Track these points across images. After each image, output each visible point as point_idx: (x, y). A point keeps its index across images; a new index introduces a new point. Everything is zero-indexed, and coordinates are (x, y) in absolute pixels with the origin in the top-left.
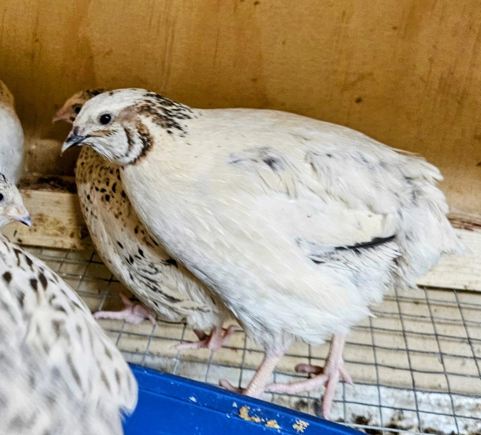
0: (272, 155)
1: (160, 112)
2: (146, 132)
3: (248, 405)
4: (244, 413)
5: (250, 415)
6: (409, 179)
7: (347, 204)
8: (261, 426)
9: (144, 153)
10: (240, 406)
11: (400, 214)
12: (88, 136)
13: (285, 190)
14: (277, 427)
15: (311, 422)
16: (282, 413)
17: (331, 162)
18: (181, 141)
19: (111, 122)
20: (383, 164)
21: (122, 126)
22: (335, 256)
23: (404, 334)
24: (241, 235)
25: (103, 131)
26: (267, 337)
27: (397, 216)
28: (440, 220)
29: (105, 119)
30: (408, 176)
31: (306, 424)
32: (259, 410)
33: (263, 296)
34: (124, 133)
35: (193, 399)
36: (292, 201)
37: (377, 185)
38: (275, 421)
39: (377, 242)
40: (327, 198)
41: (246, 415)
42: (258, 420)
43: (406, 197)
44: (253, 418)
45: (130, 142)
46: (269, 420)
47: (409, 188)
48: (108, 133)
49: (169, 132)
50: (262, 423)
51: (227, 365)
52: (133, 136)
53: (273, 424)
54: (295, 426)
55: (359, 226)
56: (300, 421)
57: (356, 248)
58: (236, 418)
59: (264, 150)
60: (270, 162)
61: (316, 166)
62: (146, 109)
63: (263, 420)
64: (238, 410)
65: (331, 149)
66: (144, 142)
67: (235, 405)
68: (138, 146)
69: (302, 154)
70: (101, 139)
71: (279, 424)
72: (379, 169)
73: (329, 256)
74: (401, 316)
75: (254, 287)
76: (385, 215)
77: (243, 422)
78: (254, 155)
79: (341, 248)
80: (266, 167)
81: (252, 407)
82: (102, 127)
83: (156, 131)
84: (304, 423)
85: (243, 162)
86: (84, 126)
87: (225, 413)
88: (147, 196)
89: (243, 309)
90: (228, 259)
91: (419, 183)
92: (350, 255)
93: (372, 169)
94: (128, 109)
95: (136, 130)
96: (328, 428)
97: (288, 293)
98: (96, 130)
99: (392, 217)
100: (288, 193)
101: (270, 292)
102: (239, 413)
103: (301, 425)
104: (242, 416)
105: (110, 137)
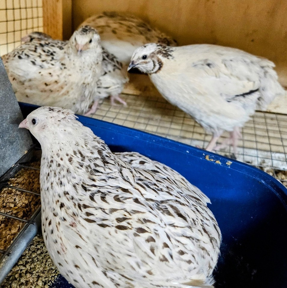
0: (209, 62)
1: (164, 52)
2: (160, 61)
3: (209, 155)
4: (207, 158)
5: (209, 158)
6: (262, 67)
7: (239, 78)
8: (213, 162)
9: (159, 69)
10: (206, 155)
11: (260, 81)
12: (138, 64)
13: (215, 75)
14: (220, 163)
15: (233, 162)
16: (222, 158)
17: (232, 63)
18: (172, 61)
19: (147, 58)
20: (252, 62)
21: (152, 59)
22: (236, 99)
23: (267, 131)
24: (200, 94)
25: (144, 62)
26: (213, 130)
27: (259, 82)
28: (275, 82)
29: (145, 57)
30: (262, 66)
31: (231, 163)
32: (213, 156)
33: (209, 115)
34: (152, 63)
35: (188, 152)
36: (218, 79)
37: (250, 71)
38: (219, 161)
39: (251, 92)
40: (232, 77)
41: (208, 158)
42: (212, 160)
43: (262, 74)
44: (211, 159)
45: (154, 65)
46: (217, 160)
47: (263, 71)
48: (146, 63)
49: (168, 58)
50: (214, 161)
51: (198, 140)
52: (155, 63)
53: (218, 162)
54: (227, 163)
55: (244, 86)
56: (229, 161)
57: (244, 95)
58: (204, 160)
59: (206, 60)
60: (209, 65)
61: (227, 65)
62: (160, 52)
63: (214, 160)
64: (205, 156)
65: (232, 58)
66: (160, 65)
67: (204, 154)
68: (157, 66)
69: (221, 61)
70: (143, 65)
71: (221, 162)
72: (251, 64)
73: (233, 99)
74: (266, 124)
75: (205, 112)
76: (254, 82)
77: (207, 161)
78: (202, 62)
79: (237, 96)
80: (207, 67)
81: (210, 155)
82: (143, 61)
83: (163, 60)
84: (230, 162)
85: (198, 66)
86: (136, 60)
87: (200, 157)
88: (162, 83)
89: (201, 121)
90: (195, 103)
91: (267, 69)
92: (241, 98)
93: (248, 64)
94: (153, 53)
95: (157, 61)
96: (240, 164)
97: (218, 113)
98: (141, 62)
99: (257, 83)
100: (216, 76)
101: (212, 114)
102: (205, 158)
103: (229, 163)
104: (206, 159)
105: (147, 64)
